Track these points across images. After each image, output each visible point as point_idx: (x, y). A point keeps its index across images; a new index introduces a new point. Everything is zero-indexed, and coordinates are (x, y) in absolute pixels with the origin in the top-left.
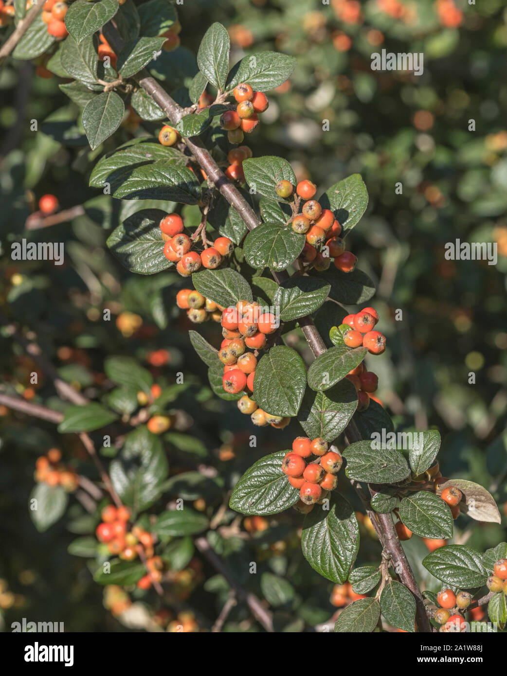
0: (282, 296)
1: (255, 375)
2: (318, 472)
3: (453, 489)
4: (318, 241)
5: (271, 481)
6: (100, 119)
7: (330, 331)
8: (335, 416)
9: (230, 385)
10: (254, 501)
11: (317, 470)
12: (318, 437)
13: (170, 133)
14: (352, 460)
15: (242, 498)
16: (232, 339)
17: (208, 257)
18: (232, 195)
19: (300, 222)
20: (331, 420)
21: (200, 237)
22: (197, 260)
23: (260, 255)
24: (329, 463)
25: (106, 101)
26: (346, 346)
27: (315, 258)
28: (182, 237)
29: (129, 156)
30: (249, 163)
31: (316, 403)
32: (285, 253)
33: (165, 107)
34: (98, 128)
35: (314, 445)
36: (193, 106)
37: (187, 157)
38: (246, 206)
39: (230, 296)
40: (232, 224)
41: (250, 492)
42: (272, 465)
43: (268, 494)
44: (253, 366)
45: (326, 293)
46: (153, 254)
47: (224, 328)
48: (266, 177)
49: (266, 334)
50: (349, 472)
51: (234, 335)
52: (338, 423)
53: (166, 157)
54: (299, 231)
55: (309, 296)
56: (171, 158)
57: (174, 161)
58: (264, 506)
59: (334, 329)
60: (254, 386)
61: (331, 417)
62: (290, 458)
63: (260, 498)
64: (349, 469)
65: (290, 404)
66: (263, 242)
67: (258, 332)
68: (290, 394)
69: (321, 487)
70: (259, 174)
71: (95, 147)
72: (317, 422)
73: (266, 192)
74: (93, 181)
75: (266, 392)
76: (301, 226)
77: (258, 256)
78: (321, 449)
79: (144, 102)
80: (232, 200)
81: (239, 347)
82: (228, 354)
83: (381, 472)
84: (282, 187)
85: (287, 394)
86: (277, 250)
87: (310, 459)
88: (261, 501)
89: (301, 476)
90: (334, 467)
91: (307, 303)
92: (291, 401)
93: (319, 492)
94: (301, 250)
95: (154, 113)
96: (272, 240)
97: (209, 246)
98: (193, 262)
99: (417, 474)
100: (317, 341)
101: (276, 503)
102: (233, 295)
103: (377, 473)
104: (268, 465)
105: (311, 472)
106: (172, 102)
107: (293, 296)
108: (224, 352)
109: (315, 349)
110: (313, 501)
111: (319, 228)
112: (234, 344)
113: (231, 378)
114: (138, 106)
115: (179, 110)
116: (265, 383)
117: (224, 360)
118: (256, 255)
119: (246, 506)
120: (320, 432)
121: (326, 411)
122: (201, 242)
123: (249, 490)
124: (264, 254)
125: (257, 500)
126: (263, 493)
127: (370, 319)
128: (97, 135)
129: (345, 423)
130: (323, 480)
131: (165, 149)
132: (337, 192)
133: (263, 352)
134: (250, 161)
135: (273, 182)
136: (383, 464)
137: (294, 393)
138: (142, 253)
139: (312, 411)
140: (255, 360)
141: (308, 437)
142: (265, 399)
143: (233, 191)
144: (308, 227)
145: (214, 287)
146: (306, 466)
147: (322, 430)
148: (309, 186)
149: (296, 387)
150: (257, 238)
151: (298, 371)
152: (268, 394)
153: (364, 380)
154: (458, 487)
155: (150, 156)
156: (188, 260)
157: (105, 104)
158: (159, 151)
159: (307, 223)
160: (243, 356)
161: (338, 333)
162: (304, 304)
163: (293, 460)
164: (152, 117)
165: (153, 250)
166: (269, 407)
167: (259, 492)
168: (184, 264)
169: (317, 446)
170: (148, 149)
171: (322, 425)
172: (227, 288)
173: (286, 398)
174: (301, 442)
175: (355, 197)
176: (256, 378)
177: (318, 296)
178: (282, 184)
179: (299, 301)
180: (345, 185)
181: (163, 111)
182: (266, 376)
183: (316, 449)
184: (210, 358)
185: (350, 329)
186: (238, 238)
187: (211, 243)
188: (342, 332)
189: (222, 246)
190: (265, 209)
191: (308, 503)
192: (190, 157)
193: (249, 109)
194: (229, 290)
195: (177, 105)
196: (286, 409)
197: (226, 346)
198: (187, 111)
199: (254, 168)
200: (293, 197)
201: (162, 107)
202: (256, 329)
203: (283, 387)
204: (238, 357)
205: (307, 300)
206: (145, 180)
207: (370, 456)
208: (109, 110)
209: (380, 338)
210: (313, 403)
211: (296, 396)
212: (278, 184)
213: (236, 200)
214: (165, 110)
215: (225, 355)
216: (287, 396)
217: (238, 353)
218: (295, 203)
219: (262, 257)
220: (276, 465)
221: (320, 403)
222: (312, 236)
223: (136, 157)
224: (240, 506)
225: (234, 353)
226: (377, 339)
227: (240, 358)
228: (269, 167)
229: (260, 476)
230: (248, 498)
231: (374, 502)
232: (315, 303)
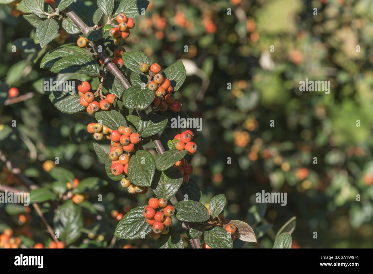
0: (143, 124)
1: (128, 166)
2: (162, 216)
3: (232, 225)
4: (162, 95)
5: (137, 221)
6: (46, 32)
7: (168, 143)
8: (171, 186)
9: (115, 171)
10: (128, 232)
11: (161, 215)
12: (162, 197)
13: (83, 40)
14: (179, 210)
15: (121, 230)
16: (116, 147)
17: (104, 104)
18: (116, 71)
19: (153, 85)
20: (169, 188)
21: (99, 93)
22: (97, 106)
23: (131, 102)
24: (168, 211)
25: (49, 23)
26: (176, 149)
27: (160, 105)
28: (90, 93)
29: (61, 52)
30: (125, 54)
31: (161, 180)
32: (145, 101)
33: (80, 26)
34: (45, 37)
35: (160, 202)
36: (95, 26)
37: (92, 53)
38: (123, 78)
39: (115, 124)
40: (116, 88)
41: (126, 227)
42: (137, 213)
43: (135, 228)
44: (127, 161)
45: (166, 123)
46: (75, 103)
47: (112, 141)
48: (134, 62)
49: (134, 144)
50: (178, 216)
51: (117, 144)
52: (172, 190)
53: (81, 53)
54: (152, 89)
55: (157, 124)
56: (84, 54)
57: (85, 55)
58: (133, 235)
59: (170, 142)
60: (128, 171)
61: (169, 187)
62: (148, 208)
63: (131, 230)
64: (178, 215)
65: (147, 179)
66: (133, 95)
67: (130, 143)
68: (147, 174)
69: (164, 225)
70: (131, 60)
71: (43, 47)
72: (162, 189)
73: (134, 69)
74: (42, 65)
75: (134, 174)
76: (153, 87)
77: (130, 102)
78: (164, 204)
79: (69, 25)
80: (116, 75)
81: (120, 151)
82: (114, 154)
83: (195, 216)
84: (143, 67)
85: (145, 175)
86: (141, 99)
87: (158, 209)
88: (132, 232)
89: (153, 218)
90: (171, 213)
91: (156, 128)
92: (147, 178)
93: (163, 227)
94: (153, 99)
95: (74, 30)
96: (138, 94)
97: (104, 98)
98: (95, 106)
99: (213, 218)
100: (161, 148)
101: (140, 233)
102: (116, 124)
103: (193, 217)
104: (135, 213)
105: (158, 216)
106: (84, 24)
107: (149, 124)
108: (112, 154)
109: (160, 152)
110: (159, 232)
111: (163, 88)
112: (117, 149)
113: (115, 167)
114: (66, 27)
115: (88, 28)
116: (134, 169)
117: (112, 158)
118: (129, 102)
119: (124, 235)
120: (163, 195)
121: (166, 184)
122: (99, 96)
123: (125, 226)
124: (134, 102)
125: (129, 232)
126: (133, 228)
127: (189, 135)
128: (44, 41)
129: (176, 190)
130: (165, 220)
131: (80, 49)
132: (170, 70)
133: (132, 153)
134: (126, 54)
135: (138, 64)
136: (196, 212)
137: (149, 174)
138: (68, 102)
139: (159, 184)
140: (128, 158)
141: (157, 198)
142: (134, 178)
143: (116, 69)
144: (157, 88)
145: (106, 120)
146: (156, 213)
147: (164, 194)
148: (157, 66)
149: (150, 171)
150: (130, 93)
151: (151, 162)
152: (135, 175)
153: (186, 169)
154: (234, 224)
155: (72, 52)
156: (93, 105)
157: (48, 25)
158: (77, 50)
159: (156, 85)
160: (122, 155)
161: (172, 143)
162: (154, 128)
163: (149, 210)
164: (73, 32)
165: (74, 101)
166: (136, 182)
167: (130, 227)
168: (91, 108)
169: (162, 202)
170: (71, 49)
171: (164, 191)
172: (114, 120)
173: (145, 177)
174: (153, 200)
175: (180, 72)
176: (129, 167)
177: (162, 124)
178: (143, 65)
179: (152, 127)
180: (174, 67)
181: (79, 29)
182: (134, 166)
183: (161, 203)
184: (104, 158)
185: (178, 141)
186: (120, 95)
187: (105, 97)
188: (174, 143)
189: (111, 99)
190: (133, 79)
191: (157, 233)
192: (93, 53)
193: (125, 27)
194: (115, 121)
195: (86, 25)
196: (145, 182)
197: (113, 151)
198: (92, 29)
199: (128, 57)
200: (149, 72)
201: (78, 26)
202: (129, 141)
203: (143, 171)
204: (119, 156)
205: (156, 126)
206: (70, 64)
207: (189, 208)
208: (50, 28)
209: (194, 145)
210: (159, 180)
211: (150, 175)
212: (141, 65)
213: (118, 74)
214: (80, 28)
215: (112, 155)
216: (145, 176)
217: (119, 154)
218: (149, 76)
219: (132, 103)
220: (140, 213)
221: (163, 180)
222: (159, 92)
223: (65, 53)
224: (120, 235)
225: (117, 154)
226: (192, 146)
227: (120, 157)
228: (136, 57)
229: (131, 219)
230: (125, 231)
231: (191, 232)
232: (160, 128)
